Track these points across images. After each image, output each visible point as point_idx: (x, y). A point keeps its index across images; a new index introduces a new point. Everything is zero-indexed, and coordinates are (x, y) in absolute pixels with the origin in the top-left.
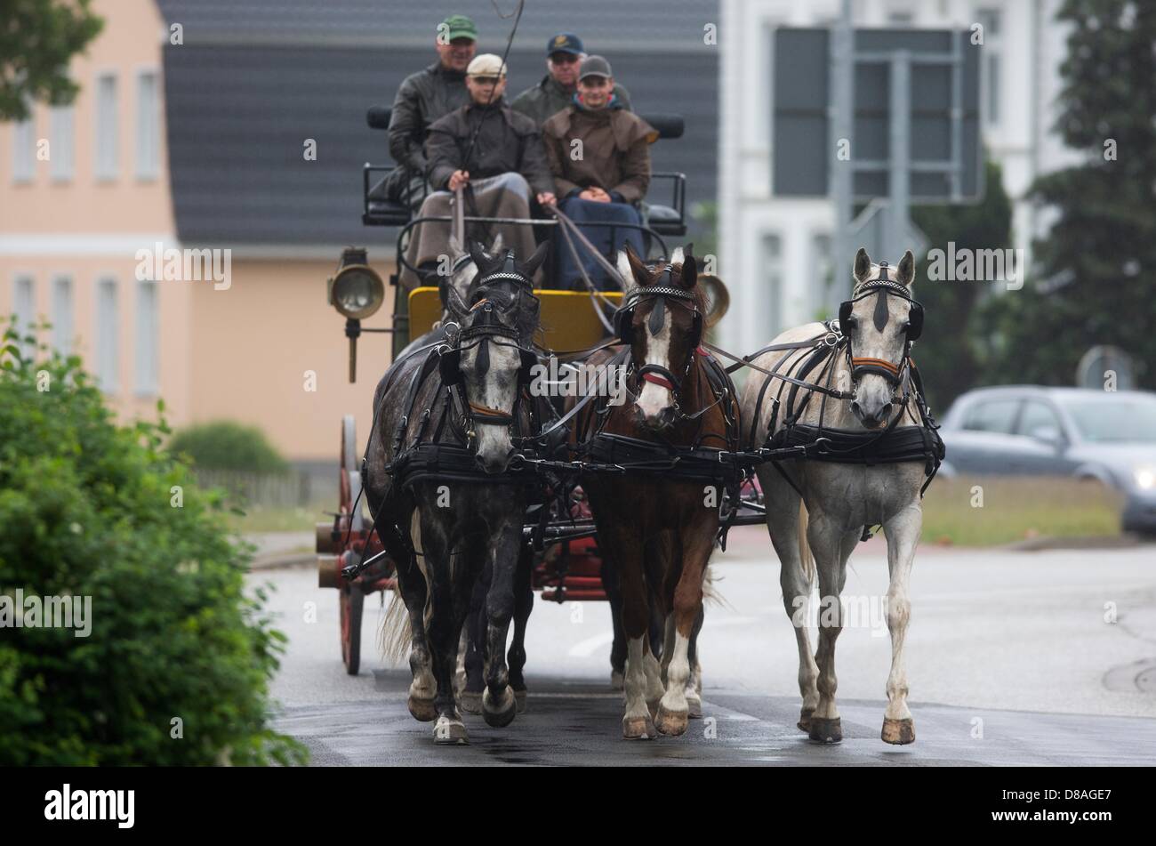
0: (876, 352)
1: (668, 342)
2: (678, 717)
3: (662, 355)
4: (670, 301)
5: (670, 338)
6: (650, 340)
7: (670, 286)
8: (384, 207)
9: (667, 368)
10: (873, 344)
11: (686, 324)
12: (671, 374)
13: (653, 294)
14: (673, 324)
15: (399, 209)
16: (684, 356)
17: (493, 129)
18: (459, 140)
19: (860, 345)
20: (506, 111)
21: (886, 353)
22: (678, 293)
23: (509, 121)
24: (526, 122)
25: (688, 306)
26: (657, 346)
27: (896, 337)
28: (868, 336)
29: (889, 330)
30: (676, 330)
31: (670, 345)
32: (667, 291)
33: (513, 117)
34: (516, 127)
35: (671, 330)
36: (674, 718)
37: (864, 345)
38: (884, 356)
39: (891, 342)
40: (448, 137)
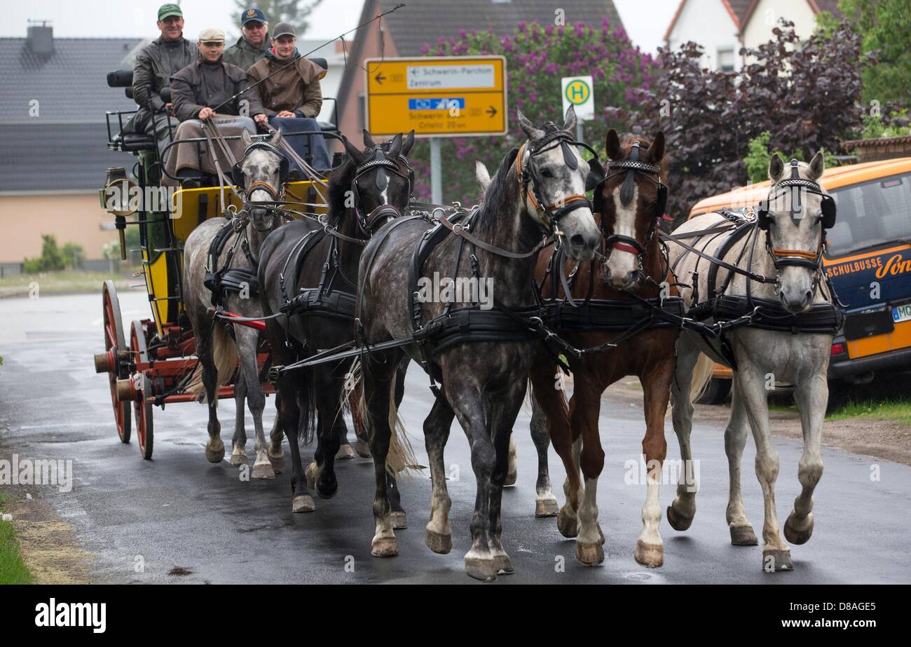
0: (794, 244)
1: (634, 212)
2: (658, 550)
3: (630, 224)
4: (639, 175)
5: (638, 209)
6: (619, 210)
7: (639, 160)
8: (134, 138)
9: (634, 237)
10: (791, 237)
11: (651, 197)
12: (637, 242)
13: (624, 168)
14: (640, 196)
15: (145, 138)
16: (649, 224)
17: (217, 78)
18: (193, 87)
19: (779, 238)
20: (225, 64)
21: (803, 243)
22: (646, 167)
23: (227, 72)
24: (239, 71)
25: (653, 178)
26: (625, 216)
27: (811, 228)
28: (786, 231)
29: (805, 225)
30: (643, 202)
31: (637, 215)
32: (637, 165)
33: (230, 68)
34: (232, 76)
35: (638, 201)
36: (655, 551)
37: (783, 239)
38: (803, 247)
39: (807, 233)
40: (186, 85)
